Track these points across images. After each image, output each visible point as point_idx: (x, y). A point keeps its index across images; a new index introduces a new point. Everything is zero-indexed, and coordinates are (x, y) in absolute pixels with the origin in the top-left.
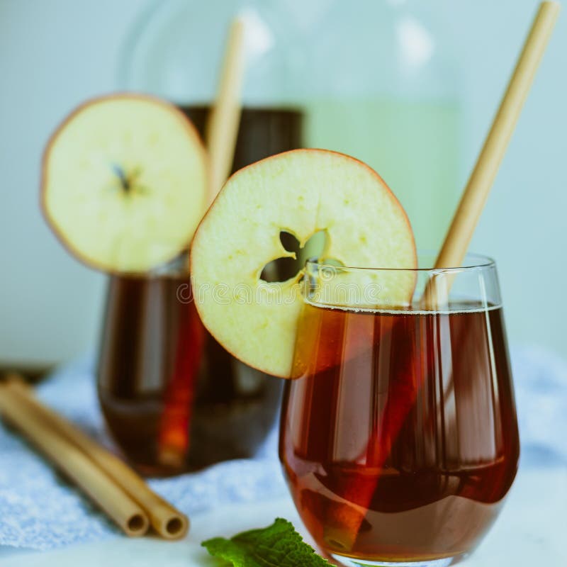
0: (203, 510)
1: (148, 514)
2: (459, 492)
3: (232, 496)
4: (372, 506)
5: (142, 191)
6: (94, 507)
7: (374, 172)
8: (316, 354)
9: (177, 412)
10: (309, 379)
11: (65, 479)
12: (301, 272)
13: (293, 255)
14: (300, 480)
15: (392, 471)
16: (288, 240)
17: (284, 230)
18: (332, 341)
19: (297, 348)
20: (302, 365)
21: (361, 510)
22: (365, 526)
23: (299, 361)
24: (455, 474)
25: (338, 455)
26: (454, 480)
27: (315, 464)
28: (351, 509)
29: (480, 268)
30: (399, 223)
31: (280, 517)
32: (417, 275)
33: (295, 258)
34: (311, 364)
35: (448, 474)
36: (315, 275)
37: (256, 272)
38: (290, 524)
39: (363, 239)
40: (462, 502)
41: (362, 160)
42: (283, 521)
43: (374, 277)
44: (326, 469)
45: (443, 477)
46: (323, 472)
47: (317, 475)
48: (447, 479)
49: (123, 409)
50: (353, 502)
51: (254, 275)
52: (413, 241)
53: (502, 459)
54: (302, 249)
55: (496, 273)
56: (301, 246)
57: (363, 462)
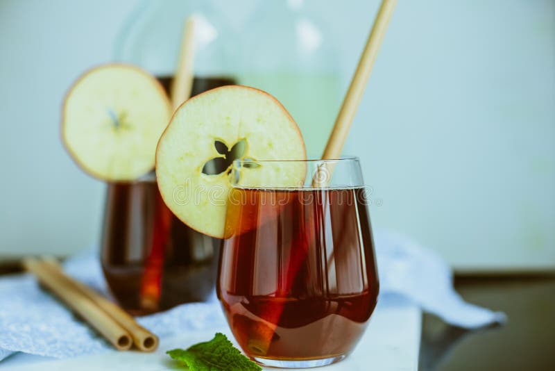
0: (169, 334)
1: (132, 336)
2: (338, 312)
3: (189, 326)
4: (279, 324)
5: (128, 127)
6: (97, 334)
7: (277, 100)
8: (241, 222)
9: (153, 273)
10: (236, 238)
11: (79, 318)
12: (230, 168)
13: (224, 156)
14: (232, 308)
15: (293, 299)
16: (220, 146)
17: (217, 140)
18: (251, 212)
19: (228, 218)
20: (231, 229)
21: (272, 326)
22: (275, 337)
23: (229, 227)
24: (334, 300)
25: (256, 292)
26: (334, 304)
27: (241, 297)
28: (266, 326)
29: (349, 160)
30: (294, 133)
31: (218, 332)
32: (306, 164)
33: (225, 158)
34: (237, 228)
35: (330, 301)
36: (239, 169)
37: (199, 168)
38: (225, 336)
39: (270, 145)
40: (339, 319)
41: (269, 92)
42: (220, 334)
43: (278, 170)
44: (249, 300)
45: (327, 302)
46: (247, 301)
47: (243, 304)
48: (329, 303)
49: (117, 272)
50: (267, 320)
51: (198, 170)
52: (304, 145)
53: (367, 293)
54: (230, 152)
55: (359, 165)
56: (229, 150)
57: (274, 295)
